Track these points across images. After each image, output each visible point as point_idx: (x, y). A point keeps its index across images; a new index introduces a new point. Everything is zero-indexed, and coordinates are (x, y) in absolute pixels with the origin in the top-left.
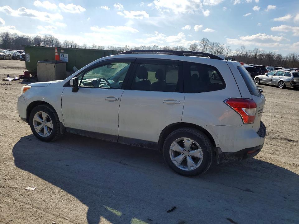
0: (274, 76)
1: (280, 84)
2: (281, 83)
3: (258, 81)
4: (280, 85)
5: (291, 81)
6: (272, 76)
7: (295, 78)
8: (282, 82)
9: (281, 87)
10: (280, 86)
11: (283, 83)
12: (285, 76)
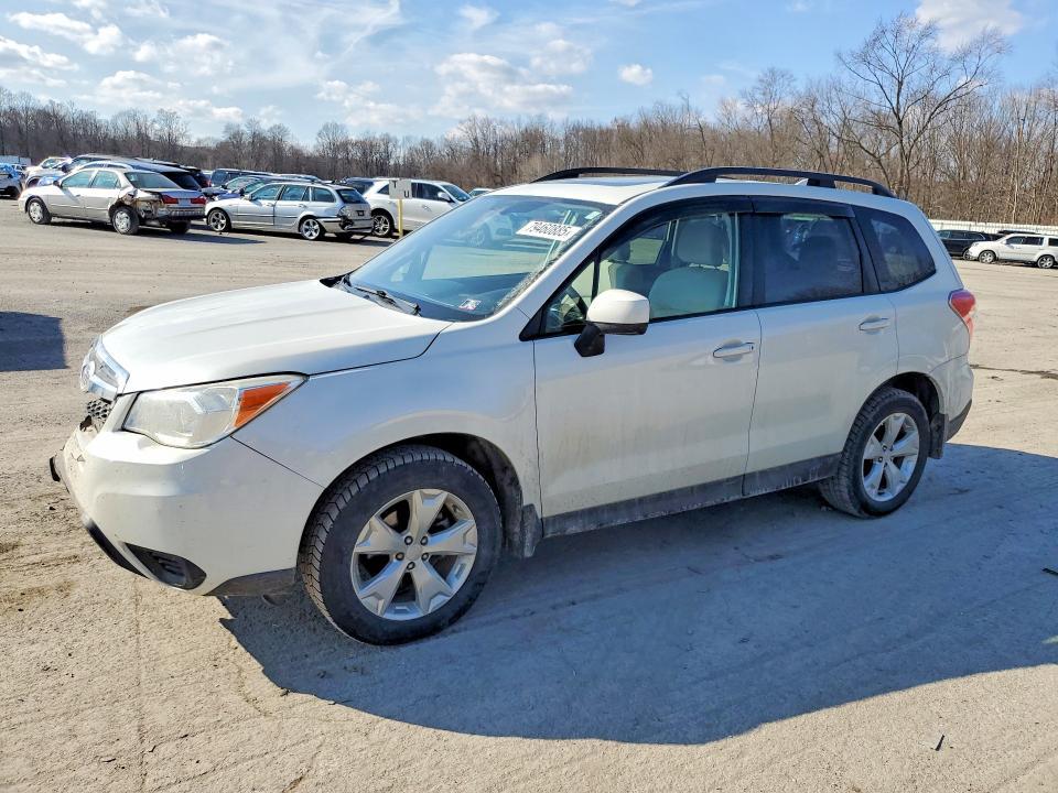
0: (279, 202)
1: (304, 226)
2: (308, 224)
3: (223, 222)
4: (307, 230)
5: (338, 216)
6: (273, 202)
7: (348, 207)
8: (311, 221)
9: (311, 235)
10: (307, 234)
11: (314, 224)
12: (314, 200)
